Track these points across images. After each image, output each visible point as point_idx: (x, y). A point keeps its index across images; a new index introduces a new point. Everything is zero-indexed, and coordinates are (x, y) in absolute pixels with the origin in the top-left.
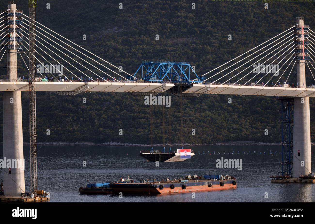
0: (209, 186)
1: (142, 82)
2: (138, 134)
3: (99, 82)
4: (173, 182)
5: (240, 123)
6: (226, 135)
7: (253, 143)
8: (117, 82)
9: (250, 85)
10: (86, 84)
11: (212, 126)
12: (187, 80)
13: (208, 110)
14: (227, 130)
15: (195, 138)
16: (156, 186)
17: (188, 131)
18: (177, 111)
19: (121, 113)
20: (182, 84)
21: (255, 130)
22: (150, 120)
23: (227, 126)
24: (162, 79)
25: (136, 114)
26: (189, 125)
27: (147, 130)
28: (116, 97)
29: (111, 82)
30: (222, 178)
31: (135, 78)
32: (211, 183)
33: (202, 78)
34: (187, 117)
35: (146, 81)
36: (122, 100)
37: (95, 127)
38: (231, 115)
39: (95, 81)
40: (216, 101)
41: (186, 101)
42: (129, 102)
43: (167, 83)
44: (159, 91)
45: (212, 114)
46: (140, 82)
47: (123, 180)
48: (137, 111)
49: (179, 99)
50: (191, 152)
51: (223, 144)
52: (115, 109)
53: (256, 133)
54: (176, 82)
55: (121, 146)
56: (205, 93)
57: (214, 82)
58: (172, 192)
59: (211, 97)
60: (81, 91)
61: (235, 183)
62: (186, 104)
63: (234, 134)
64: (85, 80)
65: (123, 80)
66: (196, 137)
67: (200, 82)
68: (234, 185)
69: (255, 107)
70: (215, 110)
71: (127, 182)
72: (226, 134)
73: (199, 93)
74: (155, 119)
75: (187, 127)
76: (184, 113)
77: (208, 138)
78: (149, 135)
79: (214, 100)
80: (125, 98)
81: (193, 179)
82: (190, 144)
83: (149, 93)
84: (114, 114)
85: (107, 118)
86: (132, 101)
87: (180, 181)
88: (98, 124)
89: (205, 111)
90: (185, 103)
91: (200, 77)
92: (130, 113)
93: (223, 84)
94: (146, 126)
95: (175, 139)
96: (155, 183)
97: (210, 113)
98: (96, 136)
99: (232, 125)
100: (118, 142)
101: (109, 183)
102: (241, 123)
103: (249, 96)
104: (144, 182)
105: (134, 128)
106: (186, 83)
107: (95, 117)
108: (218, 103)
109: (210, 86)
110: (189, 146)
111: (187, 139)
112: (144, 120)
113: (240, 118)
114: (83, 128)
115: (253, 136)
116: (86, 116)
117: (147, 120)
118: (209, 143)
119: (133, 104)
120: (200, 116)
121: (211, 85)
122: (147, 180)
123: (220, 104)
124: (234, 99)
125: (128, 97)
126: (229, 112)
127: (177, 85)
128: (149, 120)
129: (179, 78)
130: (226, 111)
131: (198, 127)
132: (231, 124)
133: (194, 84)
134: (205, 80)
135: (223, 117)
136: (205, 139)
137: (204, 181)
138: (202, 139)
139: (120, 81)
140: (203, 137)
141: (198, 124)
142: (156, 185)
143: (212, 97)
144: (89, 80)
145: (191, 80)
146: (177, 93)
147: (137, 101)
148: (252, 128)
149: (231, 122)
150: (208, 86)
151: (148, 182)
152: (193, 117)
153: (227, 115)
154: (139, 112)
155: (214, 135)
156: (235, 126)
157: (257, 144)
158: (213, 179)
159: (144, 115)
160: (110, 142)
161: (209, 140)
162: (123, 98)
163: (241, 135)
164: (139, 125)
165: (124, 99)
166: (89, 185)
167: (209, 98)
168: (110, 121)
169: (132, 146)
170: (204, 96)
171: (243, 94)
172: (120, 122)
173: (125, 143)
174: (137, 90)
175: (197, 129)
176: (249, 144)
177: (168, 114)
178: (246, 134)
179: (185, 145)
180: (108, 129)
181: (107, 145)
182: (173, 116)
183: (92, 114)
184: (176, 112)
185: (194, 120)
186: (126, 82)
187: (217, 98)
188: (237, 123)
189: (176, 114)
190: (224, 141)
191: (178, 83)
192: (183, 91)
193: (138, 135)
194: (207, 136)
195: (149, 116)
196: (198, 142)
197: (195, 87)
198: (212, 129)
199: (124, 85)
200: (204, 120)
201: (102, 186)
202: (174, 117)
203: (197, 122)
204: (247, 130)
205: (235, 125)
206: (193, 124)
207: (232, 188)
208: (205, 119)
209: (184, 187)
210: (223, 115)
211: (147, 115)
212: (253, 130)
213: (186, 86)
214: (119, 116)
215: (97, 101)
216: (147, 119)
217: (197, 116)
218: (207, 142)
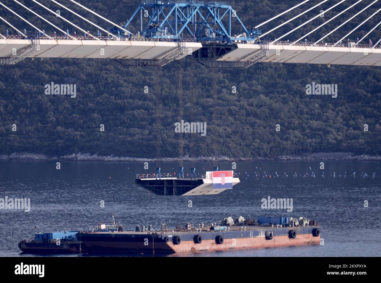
0: (268, 238)
1: (140, 40)
2: (130, 139)
3: (58, 39)
4: (198, 231)
5: (324, 118)
6: (299, 141)
7: (349, 156)
8: (94, 39)
9: (346, 46)
10: (33, 44)
11: (271, 123)
12: (225, 37)
13: (263, 93)
14: (299, 131)
15: (239, 147)
16: (165, 238)
17: (225, 133)
18: (205, 94)
19: (99, 98)
20: (216, 43)
21: (353, 131)
22: (154, 111)
23: (299, 124)
24: (178, 33)
25: (126, 101)
26: (227, 122)
27: (147, 132)
28: (89, 67)
29: (82, 39)
30: (292, 222)
31: (127, 32)
32: (271, 232)
33: (254, 32)
34: (224, 107)
35: (148, 37)
36: (100, 74)
37: (49, 124)
38: (307, 103)
39: (51, 38)
40: (279, 76)
41: (221, 75)
42: (113, 78)
43: (188, 41)
44: (173, 57)
45: (271, 100)
46: (137, 40)
47: (103, 227)
48: (129, 95)
49: (208, 72)
50: (234, 177)
51: (292, 158)
52: (87, 91)
53: (356, 137)
54: (205, 40)
55: (98, 160)
56: (260, 61)
57: (276, 40)
58: (196, 249)
59: (269, 68)
60: (25, 57)
61: (318, 232)
62: (221, 81)
63: (314, 139)
64: (32, 35)
65: (104, 36)
66: (240, 145)
67: (250, 39)
68: (315, 237)
69: (354, 88)
70: (278, 92)
71: (111, 230)
72: (297, 139)
73: (248, 62)
74: (164, 110)
75: (223, 125)
76: (218, 98)
77: (264, 147)
78: (151, 140)
79: (275, 74)
80: (106, 69)
81: (236, 225)
82: (230, 157)
83: (153, 60)
84: (85, 99)
85: (71, 109)
86: (119, 76)
87: (212, 228)
88: (54, 119)
89: (258, 96)
90: (219, 80)
91: (251, 30)
92: (115, 98)
93: (294, 43)
94: (145, 123)
95: (201, 149)
96: (164, 233)
97: (268, 99)
98: (50, 143)
99: (309, 121)
100: (92, 154)
101: (77, 233)
102: (328, 118)
103: (343, 67)
104: (144, 230)
105: (122, 128)
106: (223, 42)
107: (48, 106)
108: (283, 79)
109: (270, 48)
110: (227, 161)
111: (223, 149)
112: (141, 112)
113: (325, 108)
114: (25, 127)
115: (349, 143)
116: (31, 104)
117: (148, 111)
118: (265, 155)
119: (122, 82)
120: (248, 105)
121: (271, 46)
122: (149, 226)
123: (286, 81)
124: (313, 73)
125: (112, 67)
126: (303, 96)
127: (207, 45)
128: (151, 111)
129: (211, 32)
130: (298, 96)
131: (245, 126)
132: (307, 119)
133: (239, 43)
134: (260, 35)
135: (292, 106)
136: (258, 148)
137: (257, 229)
138: (252, 147)
139: (99, 38)
140: (254, 143)
141: (245, 119)
142: (166, 236)
143: (271, 68)
144: (40, 35)
145: (234, 36)
146: (206, 60)
147: (129, 75)
148: (348, 128)
149: (308, 116)
150: (265, 47)
151: (152, 229)
152: (235, 107)
153: (300, 102)
154: (132, 97)
155: (274, 140)
156: (315, 124)
157: (357, 159)
158: (275, 224)
159: (142, 102)
160: (76, 154)
161: (265, 150)
162: (101, 69)
163: (326, 141)
164: (132, 122)
165: (104, 72)
166: (38, 236)
167: (266, 70)
168: (76, 114)
169: (118, 160)
170: (257, 66)
171: (332, 63)
172: (96, 115)
173: (105, 155)
174: (130, 55)
175: (243, 129)
176: (342, 159)
177: (187, 99)
178: (336, 139)
179: (220, 159)
180: (73, 129)
181: (72, 159)
182: (197, 103)
183: (43, 100)
184: (202, 96)
185: (238, 112)
186: (110, 40)
187: (280, 69)
188: (318, 117)
189: (202, 100)
190: (294, 152)
191: (210, 42)
192: (218, 56)
193: (130, 141)
194: (261, 143)
195: (151, 104)
196: (245, 154)
197: (240, 49)
198: (271, 130)
199: (106, 45)
200: (256, 111)
201: (63, 238)
202: (198, 106)
203: (243, 116)
204: (338, 131)
205: (314, 122)
206: (235, 119)
207: (311, 242)
208: (258, 111)
209: (219, 240)
210: (292, 102)
211: (148, 102)
212: (350, 131)
213: (224, 47)
214: (94, 104)
215: (52, 76)
216: (147, 109)
217: (243, 104)
218: (262, 155)
